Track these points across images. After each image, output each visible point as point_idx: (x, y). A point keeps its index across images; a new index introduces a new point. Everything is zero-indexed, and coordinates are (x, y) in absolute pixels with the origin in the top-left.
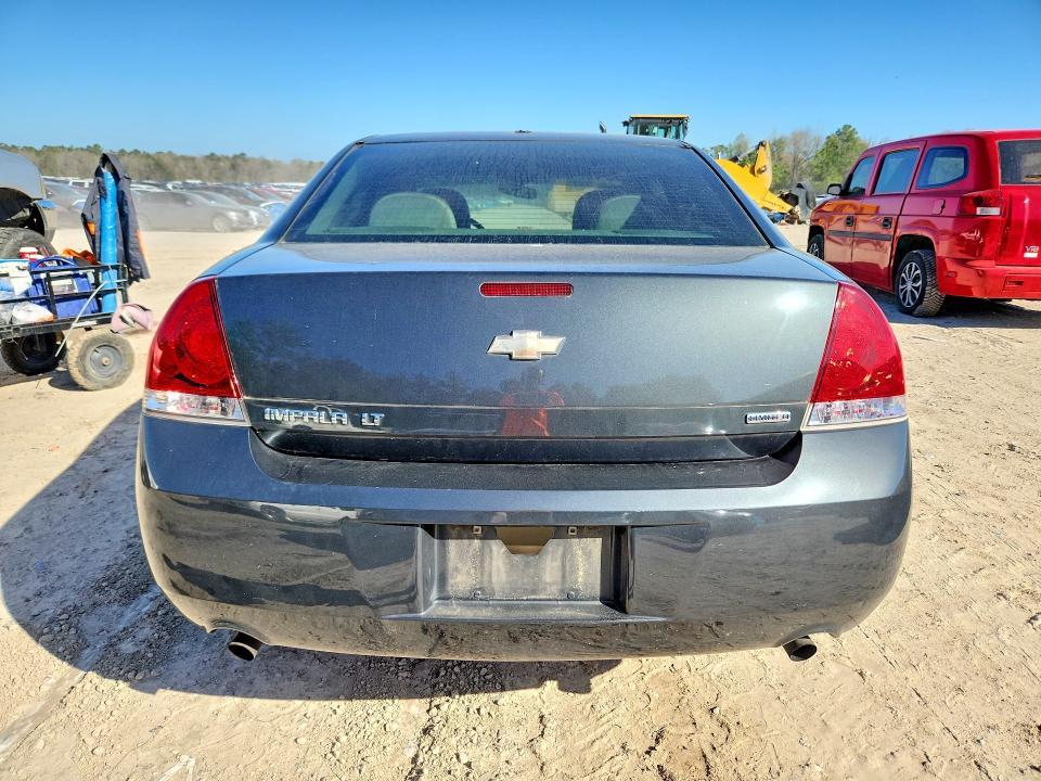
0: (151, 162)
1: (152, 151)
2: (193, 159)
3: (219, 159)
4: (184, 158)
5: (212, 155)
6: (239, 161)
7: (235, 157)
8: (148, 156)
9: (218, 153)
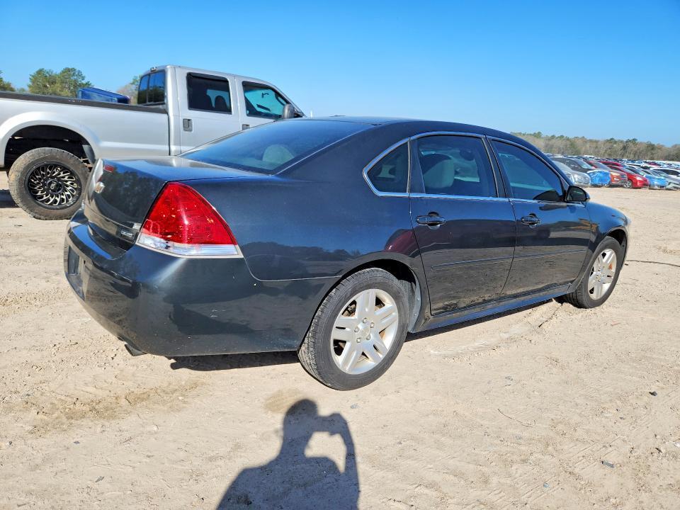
0: (568, 143)
1: (571, 136)
2: (597, 142)
3: (615, 142)
4: (591, 141)
5: (612, 139)
6: (631, 144)
7: (628, 141)
8: (568, 139)
9: (616, 139)
